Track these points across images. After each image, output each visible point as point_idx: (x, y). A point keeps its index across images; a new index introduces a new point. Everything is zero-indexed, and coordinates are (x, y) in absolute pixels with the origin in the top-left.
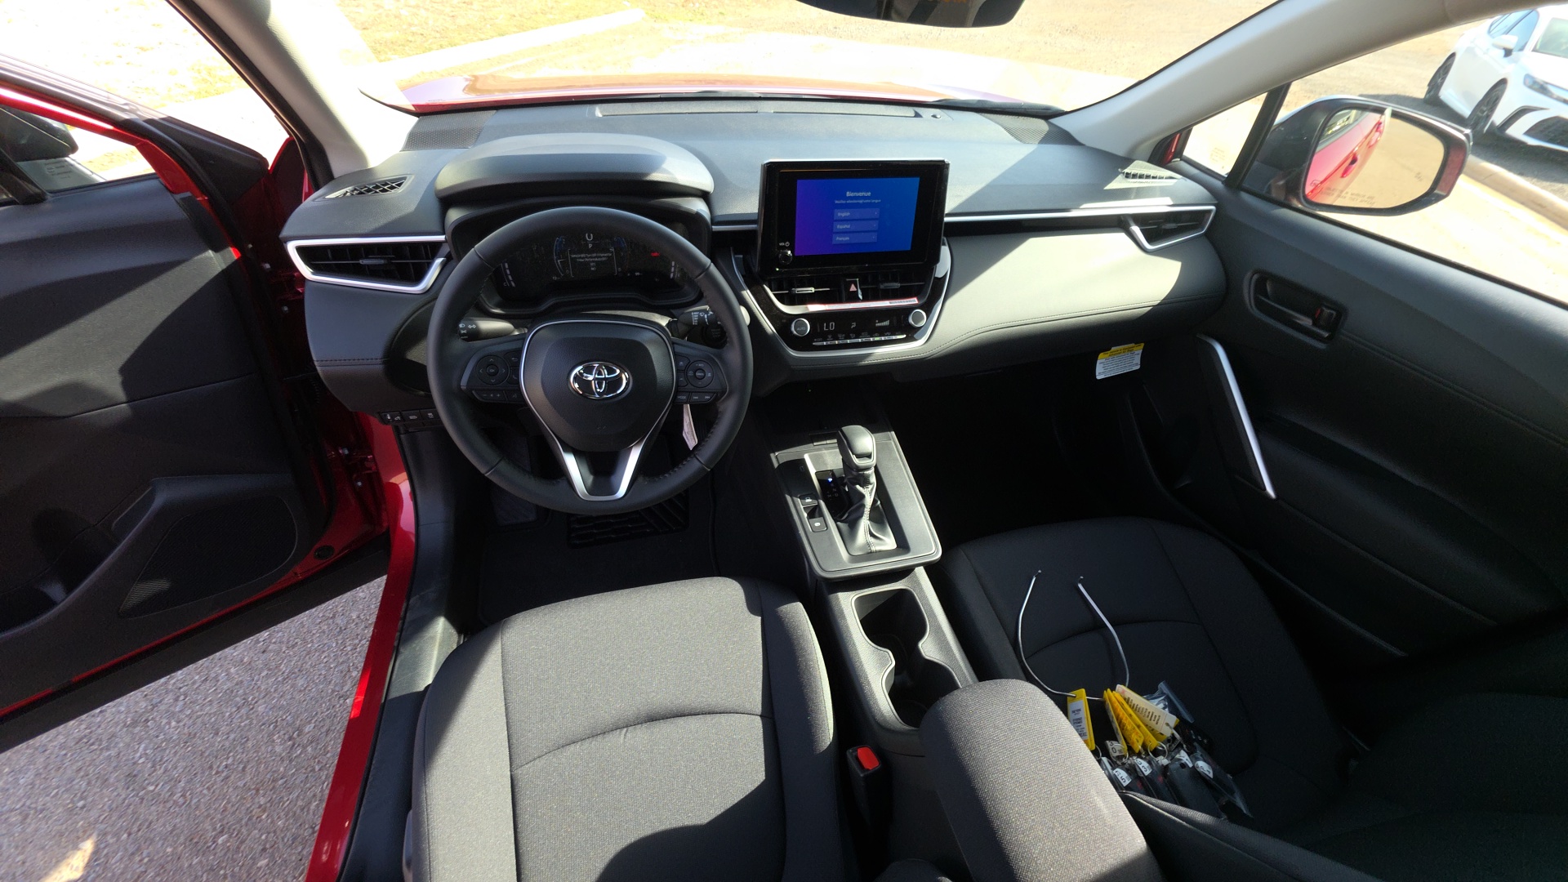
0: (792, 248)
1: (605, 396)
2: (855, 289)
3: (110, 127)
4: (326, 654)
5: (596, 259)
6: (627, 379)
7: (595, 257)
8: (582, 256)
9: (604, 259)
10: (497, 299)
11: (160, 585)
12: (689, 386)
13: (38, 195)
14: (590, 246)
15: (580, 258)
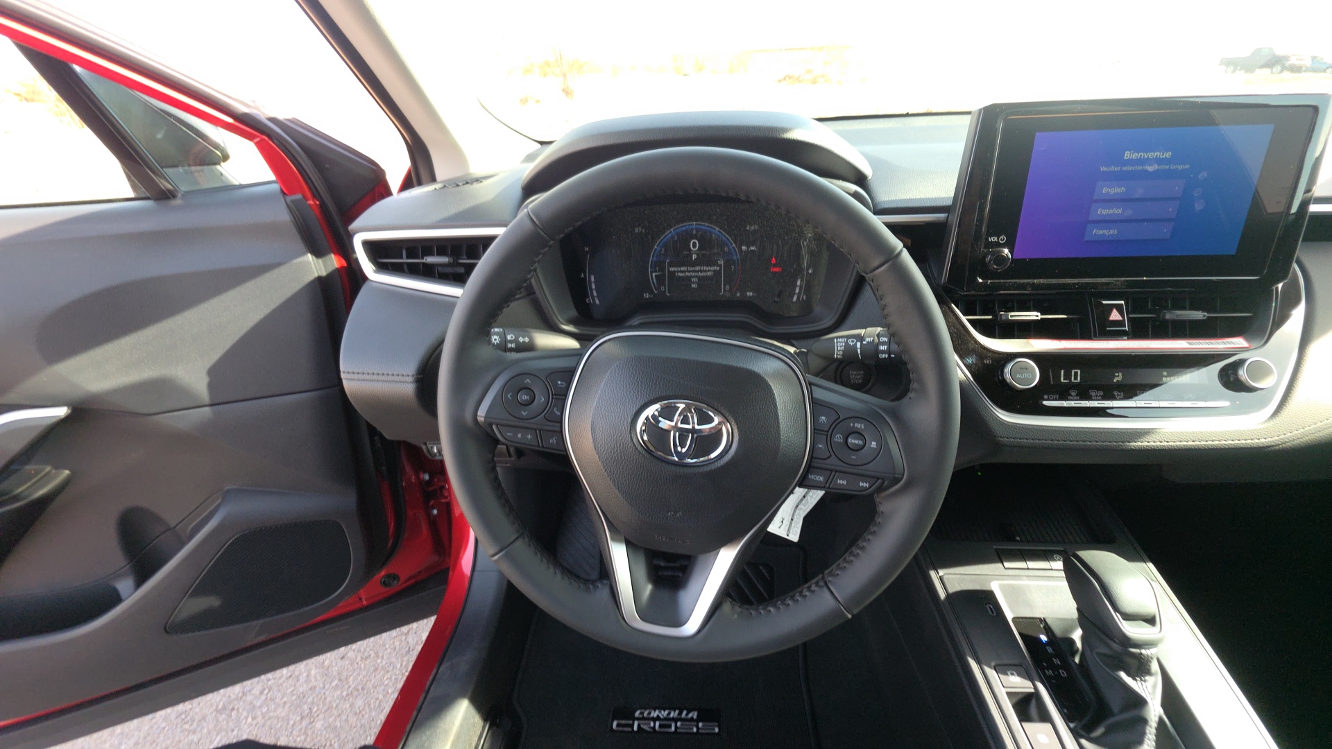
0: (1010, 244)
1: (690, 461)
2: (1120, 318)
3: (230, 120)
4: (389, 675)
5: (700, 274)
6: (731, 436)
7: (698, 271)
8: (683, 269)
9: (709, 274)
10: (573, 313)
11: (212, 602)
12: (833, 460)
13: (169, 191)
14: (694, 257)
15: (681, 272)
